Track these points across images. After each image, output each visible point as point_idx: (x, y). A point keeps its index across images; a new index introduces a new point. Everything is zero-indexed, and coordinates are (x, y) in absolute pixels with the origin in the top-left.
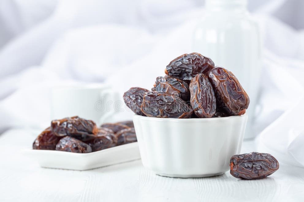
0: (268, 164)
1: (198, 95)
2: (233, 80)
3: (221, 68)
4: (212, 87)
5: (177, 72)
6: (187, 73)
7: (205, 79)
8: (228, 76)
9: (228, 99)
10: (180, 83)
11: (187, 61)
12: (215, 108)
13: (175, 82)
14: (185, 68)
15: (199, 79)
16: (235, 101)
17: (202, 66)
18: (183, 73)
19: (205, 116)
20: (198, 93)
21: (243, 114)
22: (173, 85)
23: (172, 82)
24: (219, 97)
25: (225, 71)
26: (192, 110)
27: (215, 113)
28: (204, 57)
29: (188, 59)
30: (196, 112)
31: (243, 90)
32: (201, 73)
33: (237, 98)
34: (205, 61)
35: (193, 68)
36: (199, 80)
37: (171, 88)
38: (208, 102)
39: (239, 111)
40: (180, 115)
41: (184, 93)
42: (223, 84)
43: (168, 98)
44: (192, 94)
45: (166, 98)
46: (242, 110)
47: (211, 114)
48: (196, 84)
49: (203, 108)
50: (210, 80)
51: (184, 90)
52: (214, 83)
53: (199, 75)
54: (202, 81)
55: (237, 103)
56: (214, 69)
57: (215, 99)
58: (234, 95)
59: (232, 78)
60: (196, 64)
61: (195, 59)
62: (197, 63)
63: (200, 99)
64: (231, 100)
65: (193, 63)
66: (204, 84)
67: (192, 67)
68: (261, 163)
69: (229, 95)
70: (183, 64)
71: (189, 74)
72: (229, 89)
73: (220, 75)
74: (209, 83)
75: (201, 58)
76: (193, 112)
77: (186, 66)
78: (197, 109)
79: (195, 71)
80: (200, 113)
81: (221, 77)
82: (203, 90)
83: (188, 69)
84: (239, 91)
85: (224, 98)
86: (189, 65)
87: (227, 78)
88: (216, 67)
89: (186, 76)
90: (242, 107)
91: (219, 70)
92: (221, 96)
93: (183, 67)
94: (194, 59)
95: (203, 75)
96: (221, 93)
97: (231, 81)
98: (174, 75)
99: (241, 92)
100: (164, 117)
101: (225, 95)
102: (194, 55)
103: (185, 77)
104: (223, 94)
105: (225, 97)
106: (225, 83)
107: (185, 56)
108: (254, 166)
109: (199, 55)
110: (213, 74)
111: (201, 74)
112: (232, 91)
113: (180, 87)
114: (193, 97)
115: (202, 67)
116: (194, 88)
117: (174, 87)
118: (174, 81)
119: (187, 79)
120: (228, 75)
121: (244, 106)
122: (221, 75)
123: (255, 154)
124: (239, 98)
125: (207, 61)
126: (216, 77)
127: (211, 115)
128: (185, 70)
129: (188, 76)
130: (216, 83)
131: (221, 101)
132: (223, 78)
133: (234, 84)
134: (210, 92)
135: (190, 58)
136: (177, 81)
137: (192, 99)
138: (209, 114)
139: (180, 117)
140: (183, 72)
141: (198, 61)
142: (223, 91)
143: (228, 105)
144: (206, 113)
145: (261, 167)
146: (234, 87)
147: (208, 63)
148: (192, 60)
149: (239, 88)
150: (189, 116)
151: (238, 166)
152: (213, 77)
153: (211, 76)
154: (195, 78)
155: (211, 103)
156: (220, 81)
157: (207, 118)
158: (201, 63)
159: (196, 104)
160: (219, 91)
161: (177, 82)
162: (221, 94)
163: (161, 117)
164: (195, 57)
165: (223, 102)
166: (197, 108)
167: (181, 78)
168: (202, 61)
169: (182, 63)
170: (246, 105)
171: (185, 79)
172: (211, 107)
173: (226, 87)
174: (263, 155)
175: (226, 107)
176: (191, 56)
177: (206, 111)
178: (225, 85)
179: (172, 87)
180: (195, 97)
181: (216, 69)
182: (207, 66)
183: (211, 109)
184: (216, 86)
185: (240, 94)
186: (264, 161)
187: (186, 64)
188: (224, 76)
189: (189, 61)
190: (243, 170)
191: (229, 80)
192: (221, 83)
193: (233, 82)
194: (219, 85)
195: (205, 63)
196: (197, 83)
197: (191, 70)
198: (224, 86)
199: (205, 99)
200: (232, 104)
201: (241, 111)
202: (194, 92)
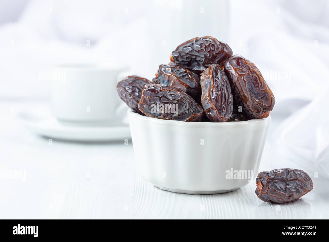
0: (303, 184)
1: (211, 92)
2: (255, 74)
3: (241, 59)
4: (228, 83)
5: (185, 60)
6: (198, 61)
7: (221, 72)
8: (250, 69)
9: (248, 97)
10: (189, 75)
11: (198, 48)
12: (232, 110)
13: (182, 73)
14: (196, 56)
15: (213, 71)
16: (257, 101)
17: (218, 54)
18: (193, 62)
19: (219, 120)
20: (211, 90)
21: (266, 117)
22: (180, 77)
23: (179, 72)
24: (237, 95)
25: (246, 62)
26: (203, 111)
27: (231, 115)
28: (220, 43)
29: (199, 44)
30: (208, 114)
31: (268, 87)
32: (215, 63)
33: (259, 96)
34: (221, 48)
35: (206, 56)
36: (213, 73)
37: (177, 82)
38: (223, 102)
39: (261, 113)
40: (188, 117)
41: (193, 88)
42: (243, 79)
43: (173, 95)
44: (203, 91)
45: (171, 95)
46: (265, 112)
47: (226, 117)
48: (209, 78)
49: (217, 109)
50: (227, 73)
51: (193, 84)
52: (231, 77)
53: (213, 66)
54: (217, 74)
55: (259, 104)
56: (231, 58)
57: (233, 98)
58: (256, 93)
59: (255, 72)
60: (209, 52)
61: (209, 45)
62: (211, 50)
63: (214, 97)
64: (251, 99)
65: (205, 49)
66: (219, 79)
67: (205, 54)
68: (295, 183)
69: (249, 93)
70: (194, 50)
71: (201, 63)
72: (250, 86)
73: (239, 67)
74: (225, 77)
75: (216, 44)
76: (204, 113)
77: (197, 53)
78: (209, 111)
79: (208, 60)
80: (213, 115)
81: (241, 70)
82: (217, 87)
83: (199, 57)
84: (262, 88)
85: (243, 97)
86: (201, 53)
87: (248, 72)
88: (235, 57)
89: (196, 66)
90: (265, 109)
91: (239, 60)
92: (239, 93)
93: (193, 54)
94: (207, 45)
95: (217, 66)
96: (240, 90)
97: (253, 76)
98: (182, 63)
99: (264, 90)
100: (167, 118)
101: (245, 93)
102: (208, 39)
103: (194, 66)
104: (243, 92)
105: (244, 95)
106: (246, 78)
107: (197, 40)
108: (288, 187)
109: (214, 40)
110: (231, 66)
111: (215, 65)
112: (254, 88)
113: (188, 80)
114: (205, 94)
115: (217, 56)
116: (207, 83)
117: (181, 80)
118: (182, 71)
119: (198, 69)
120: (249, 67)
121: (267, 108)
122: (241, 67)
123: (287, 171)
124: (262, 98)
125: (224, 48)
126: (235, 69)
127: (226, 119)
128: (195, 58)
129: (199, 66)
130: (234, 76)
131: (239, 100)
132: (242, 71)
133: (257, 79)
134: (226, 89)
135: (202, 44)
136: (186, 72)
137: (203, 96)
138: (224, 117)
139: (187, 119)
140: (193, 60)
141: (212, 48)
142: (243, 88)
143: (249, 106)
144: (221, 115)
145: (296, 188)
146: (256, 83)
147: (225, 50)
148: (205, 46)
149: (263, 84)
150: (199, 118)
151: (269, 187)
152: (230, 70)
153: (228, 67)
154: (208, 69)
155: (227, 103)
156: (240, 75)
157: (222, 122)
158: (215, 50)
159: (208, 103)
160: (238, 88)
161: (185, 74)
162: (240, 92)
163: (163, 119)
164: (209, 42)
165: (242, 102)
166: (209, 109)
167: (190, 68)
168: (217, 48)
169: (192, 49)
170: (270, 106)
171: (195, 69)
172: (227, 108)
173: (246, 83)
174: (297, 173)
175: (245, 107)
176: (204, 41)
177: (220, 113)
178: (245, 80)
179: (179, 80)
180: (207, 95)
181: (235, 59)
182: (224, 55)
183: (226, 111)
184: (234, 81)
185: (263, 92)
186: (299, 180)
187: (197, 50)
188: (244, 69)
189: (201, 47)
190: (275, 192)
191: (251, 74)
192: (240, 78)
193: (255, 76)
194: (238, 80)
195: (221, 50)
196: (211, 77)
197: (203, 58)
198: (243, 81)
199: (220, 98)
200: (253, 105)
201: (264, 114)
202: (207, 87)
